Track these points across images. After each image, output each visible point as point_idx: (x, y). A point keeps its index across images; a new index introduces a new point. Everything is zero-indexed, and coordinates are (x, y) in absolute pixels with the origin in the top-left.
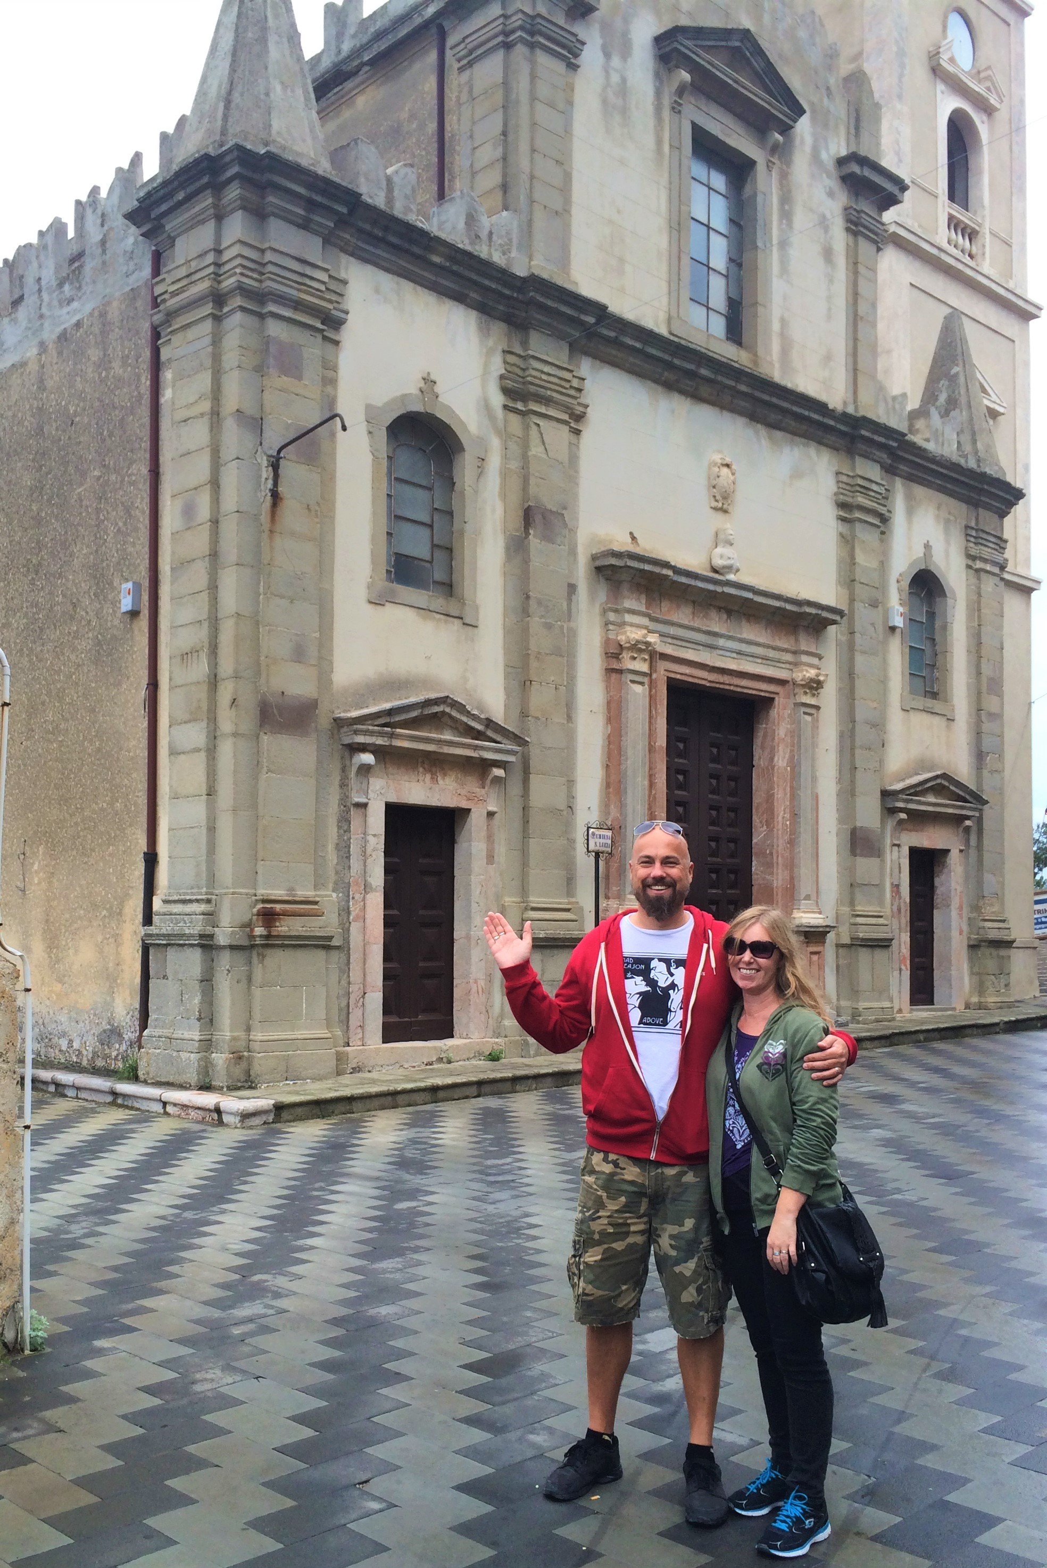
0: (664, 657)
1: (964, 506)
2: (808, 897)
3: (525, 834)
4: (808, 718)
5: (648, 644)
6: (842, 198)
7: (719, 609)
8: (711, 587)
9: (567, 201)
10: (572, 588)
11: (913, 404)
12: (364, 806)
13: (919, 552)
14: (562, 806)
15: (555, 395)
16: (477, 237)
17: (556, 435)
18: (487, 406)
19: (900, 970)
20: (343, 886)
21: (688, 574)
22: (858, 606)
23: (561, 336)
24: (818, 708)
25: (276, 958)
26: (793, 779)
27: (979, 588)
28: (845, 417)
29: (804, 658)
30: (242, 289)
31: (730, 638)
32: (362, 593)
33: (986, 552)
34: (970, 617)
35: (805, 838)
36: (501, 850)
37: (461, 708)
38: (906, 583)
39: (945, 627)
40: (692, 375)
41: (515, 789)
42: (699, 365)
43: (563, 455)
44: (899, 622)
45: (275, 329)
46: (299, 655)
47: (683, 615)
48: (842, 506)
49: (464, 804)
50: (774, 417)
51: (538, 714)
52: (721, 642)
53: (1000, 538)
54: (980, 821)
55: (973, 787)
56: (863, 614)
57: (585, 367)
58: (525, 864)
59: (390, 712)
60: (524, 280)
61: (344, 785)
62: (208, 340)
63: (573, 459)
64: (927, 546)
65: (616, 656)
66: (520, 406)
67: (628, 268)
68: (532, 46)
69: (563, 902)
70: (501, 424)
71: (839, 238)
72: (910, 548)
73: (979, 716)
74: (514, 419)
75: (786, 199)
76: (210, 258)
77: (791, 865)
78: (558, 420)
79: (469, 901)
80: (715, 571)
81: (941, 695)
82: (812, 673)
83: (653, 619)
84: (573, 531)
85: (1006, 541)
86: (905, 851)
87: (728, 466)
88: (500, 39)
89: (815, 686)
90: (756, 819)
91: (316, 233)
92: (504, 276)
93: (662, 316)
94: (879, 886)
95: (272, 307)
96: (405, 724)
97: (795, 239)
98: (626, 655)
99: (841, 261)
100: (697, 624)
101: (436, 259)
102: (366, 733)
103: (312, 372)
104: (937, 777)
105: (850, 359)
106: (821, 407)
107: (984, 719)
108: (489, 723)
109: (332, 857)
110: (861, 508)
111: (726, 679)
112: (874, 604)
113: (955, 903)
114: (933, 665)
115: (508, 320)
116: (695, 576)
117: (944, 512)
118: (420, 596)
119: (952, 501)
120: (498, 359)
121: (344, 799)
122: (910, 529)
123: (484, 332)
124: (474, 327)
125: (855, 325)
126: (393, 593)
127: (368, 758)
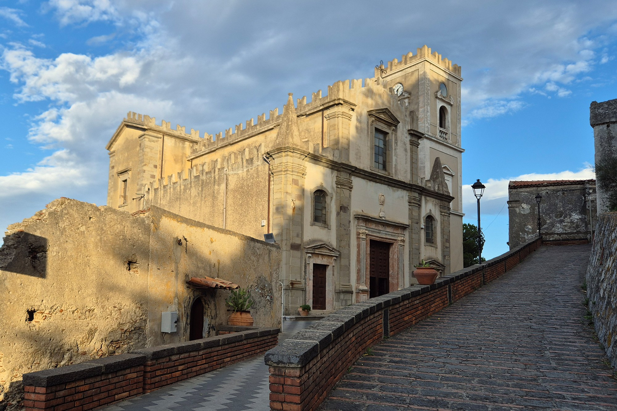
0: (369, 235)
1: (440, 201)
2: (402, 286)
3: (340, 270)
4: (402, 248)
5: (366, 233)
6: (409, 138)
7: (381, 225)
8: (380, 221)
9: (349, 147)
10: (350, 222)
11: (427, 179)
12: (309, 264)
13: (428, 211)
14: (348, 265)
15: (347, 184)
17: (347, 192)
18: (333, 188)
20: (305, 279)
21: (374, 218)
22: (413, 224)
23: (348, 173)
24: (404, 246)
25: (294, 291)
26: (398, 260)
27: (443, 219)
28: (410, 184)
29: (401, 235)
32: (309, 224)
33: (445, 211)
34: (441, 225)
35: (400, 273)
37: (328, 246)
38: (425, 218)
39: (435, 228)
40: (375, 178)
41: (338, 261)
42: (377, 176)
43: (347, 196)
44: (423, 227)
45: (294, 177)
46: (298, 236)
47: (373, 226)
48: (409, 202)
49: (328, 264)
50: (393, 185)
51: (343, 247)
52: (382, 232)
53: (449, 207)
54: (444, 270)
55: (442, 263)
56: (414, 226)
57: (353, 178)
58: (340, 276)
59: (314, 247)
60: (340, 163)
61: (305, 260)
63: (350, 196)
64: (430, 210)
65: (359, 235)
66: (339, 187)
67: (361, 158)
68: (342, 118)
69: (348, 284)
70: (336, 190)
71: (408, 146)
72: (426, 211)
73: (444, 247)
74: (338, 189)
75: (396, 139)
77: (398, 279)
78: (347, 189)
79: (329, 283)
80: (380, 217)
81: (434, 243)
82: (402, 238)
83: (366, 227)
84: (350, 210)
87: (383, 196)
89: (403, 241)
90: (390, 269)
92: (336, 162)
93: (369, 167)
95: (293, 173)
96: (317, 249)
97: (398, 147)
98: (361, 235)
99: (409, 151)
100: (376, 228)
101: (323, 161)
102: (310, 250)
103: (300, 184)
104: (432, 261)
105: (411, 171)
106: (404, 183)
108: (333, 248)
109: (303, 273)
110: (413, 203)
111: (383, 239)
112: (417, 223)
114: (432, 236)
115: (337, 170)
116: (376, 219)
117: (434, 202)
118: (320, 224)
119: (436, 200)
120: (335, 178)
121: (305, 262)
122: (426, 207)
123: (332, 173)
124: (330, 172)
125: (412, 164)
126: (315, 224)
127: (310, 255)
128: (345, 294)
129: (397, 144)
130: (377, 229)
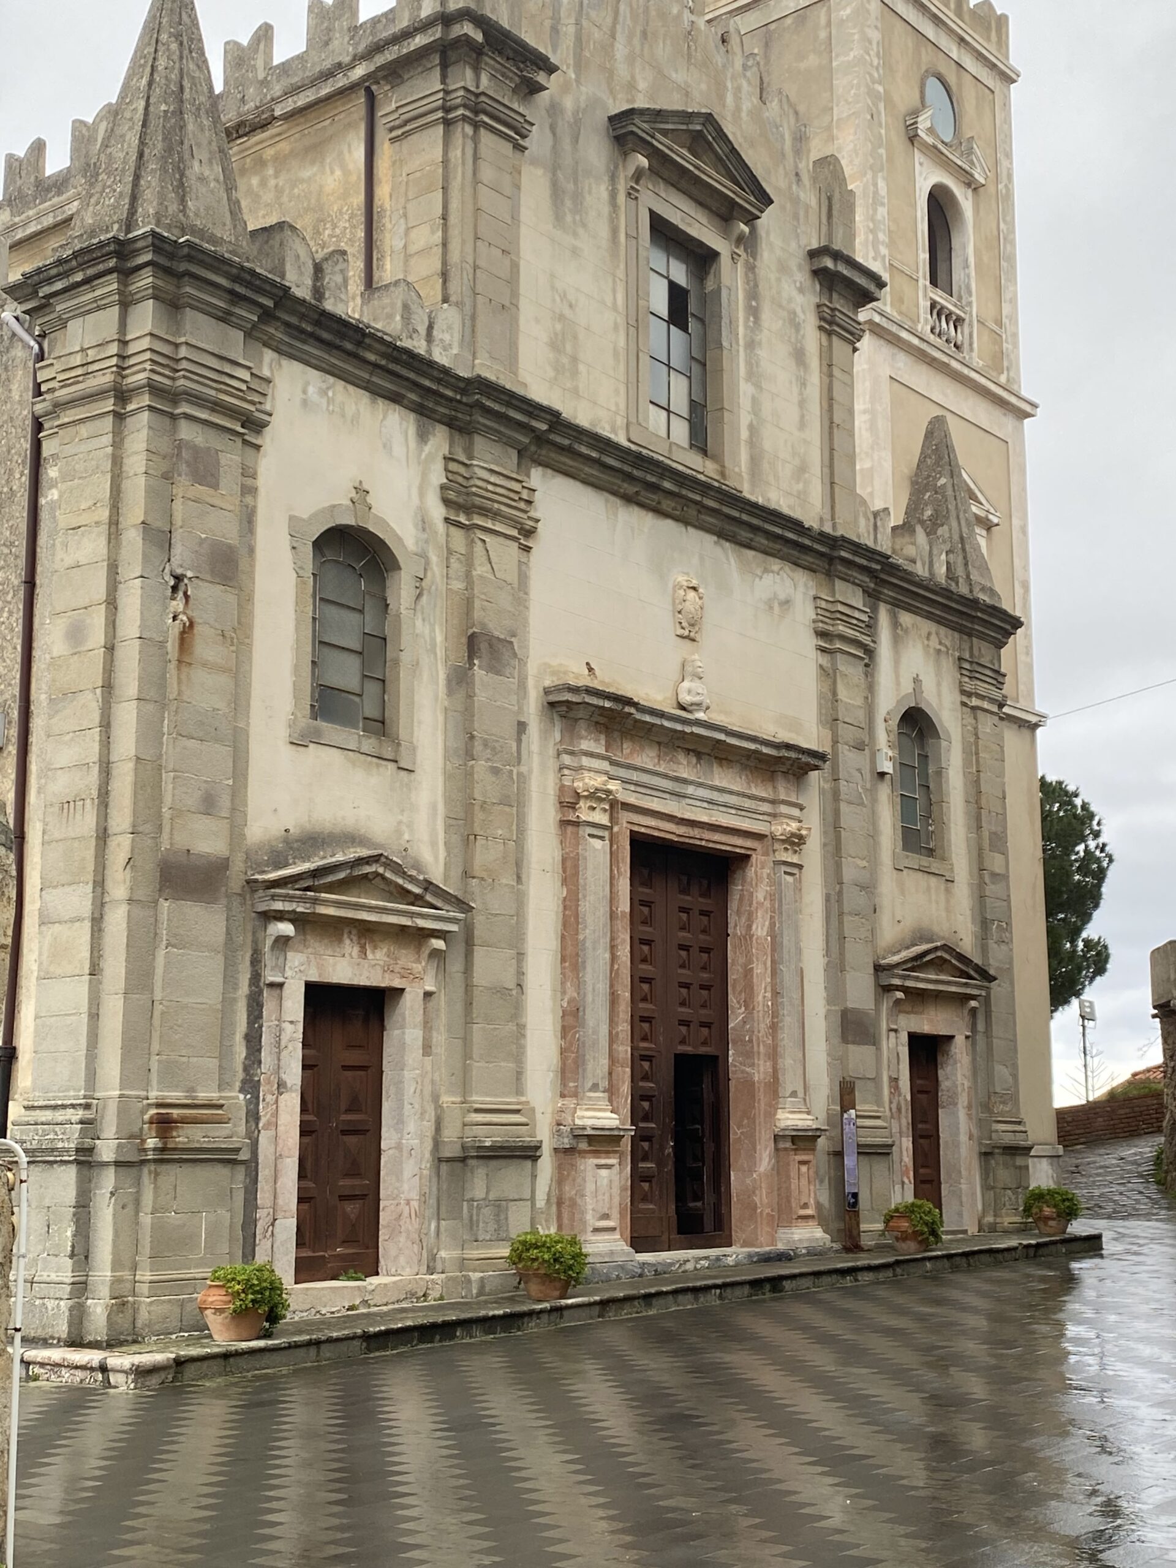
0: (627, 807)
1: (956, 635)
2: (794, 1094)
3: (468, 1019)
4: (790, 879)
5: (609, 792)
6: (814, 291)
7: (688, 751)
8: (679, 727)
9: (515, 294)
10: (522, 727)
11: (896, 518)
12: (281, 985)
13: (907, 687)
14: (511, 985)
15: (503, 508)
16: (415, 331)
17: (504, 553)
18: (427, 521)
19: (903, 1183)
20: (251, 1086)
21: (653, 712)
22: (843, 749)
23: (510, 443)
24: (800, 867)
25: (172, 1174)
26: (773, 950)
27: (976, 728)
28: (823, 538)
29: (784, 809)
30: (153, 388)
31: (701, 785)
32: (282, 733)
33: (982, 688)
34: (967, 763)
35: (788, 1021)
36: (440, 1038)
37: (398, 869)
38: (894, 724)
39: (939, 773)
40: (654, 488)
41: (456, 966)
42: (662, 477)
43: (512, 577)
45: (187, 432)
46: (208, 805)
47: (647, 758)
48: (822, 634)
49: (397, 983)
50: (745, 535)
51: (484, 875)
52: (690, 790)
53: (997, 672)
54: (987, 999)
55: (977, 960)
56: (849, 759)
57: (537, 477)
58: (467, 1055)
59: (316, 873)
60: (468, 381)
61: (256, 961)
62: (107, 439)
63: (524, 580)
64: (916, 680)
65: (573, 806)
66: (462, 519)
67: (582, 368)
68: (476, 126)
69: (510, 1100)
70: (442, 539)
71: (812, 338)
72: (898, 684)
73: (981, 877)
74: (457, 534)
75: (753, 294)
76: (114, 349)
77: (774, 1054)
78: (506, 536)
79: (400, 1101)
80: (683, 708)
81: (938, 852)
82: (794, 826)
83: (613, 763)
84: (523, 662)
85: (1004, 676)
86: (904, 1038)
87: (694, 589)
88: (440, 114)
89: (796, 841)
90: (732, 999)
91: (239, 327)
92: (444, 374)
93: (620, 421)
94: (876, 1080)
95: (185, 408)
96: (330, 888)
97: (764, 336)
98: (583, 804)
99: (814, 363)
100: (661, 769)
101: (371, 357)
102: (285, 898)
103: (230, 481)
104: (936, 949)
105: (827, 470)
106: (796, 525)
107: (987, 879)
108: (428, 885)
109: (240, 1051)
110: (843, 638)
111: (696, 832)
112: (859, 747)
113: (963, 1100)
114: (928, 816)
115: (450, 424)
116: (662, 715)
117: (934, 643)
118: (350, 736)
119: (943, 630)
120: (438, 466)
121: (256, 977)
122: (897, 662)
123: (423, 436)
124: (412, 430)
125: (831, 434)
126: (318, 732)
127: (286, 928)
128: (494, 1163)
129: (757, 319)
130: (665, 776)
